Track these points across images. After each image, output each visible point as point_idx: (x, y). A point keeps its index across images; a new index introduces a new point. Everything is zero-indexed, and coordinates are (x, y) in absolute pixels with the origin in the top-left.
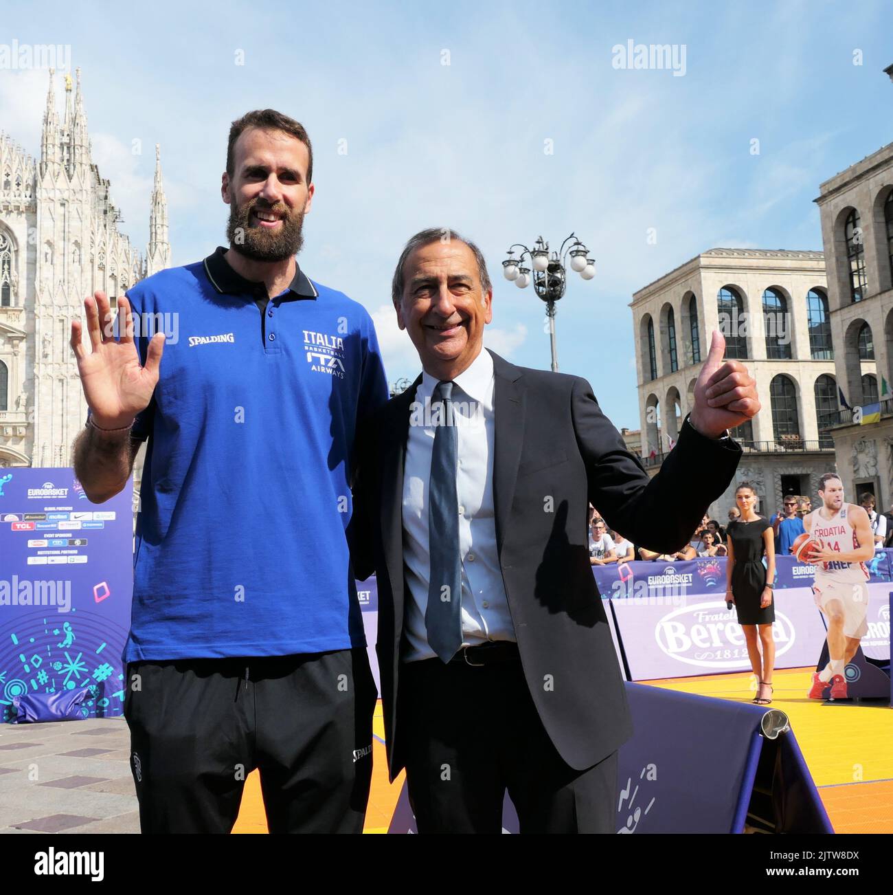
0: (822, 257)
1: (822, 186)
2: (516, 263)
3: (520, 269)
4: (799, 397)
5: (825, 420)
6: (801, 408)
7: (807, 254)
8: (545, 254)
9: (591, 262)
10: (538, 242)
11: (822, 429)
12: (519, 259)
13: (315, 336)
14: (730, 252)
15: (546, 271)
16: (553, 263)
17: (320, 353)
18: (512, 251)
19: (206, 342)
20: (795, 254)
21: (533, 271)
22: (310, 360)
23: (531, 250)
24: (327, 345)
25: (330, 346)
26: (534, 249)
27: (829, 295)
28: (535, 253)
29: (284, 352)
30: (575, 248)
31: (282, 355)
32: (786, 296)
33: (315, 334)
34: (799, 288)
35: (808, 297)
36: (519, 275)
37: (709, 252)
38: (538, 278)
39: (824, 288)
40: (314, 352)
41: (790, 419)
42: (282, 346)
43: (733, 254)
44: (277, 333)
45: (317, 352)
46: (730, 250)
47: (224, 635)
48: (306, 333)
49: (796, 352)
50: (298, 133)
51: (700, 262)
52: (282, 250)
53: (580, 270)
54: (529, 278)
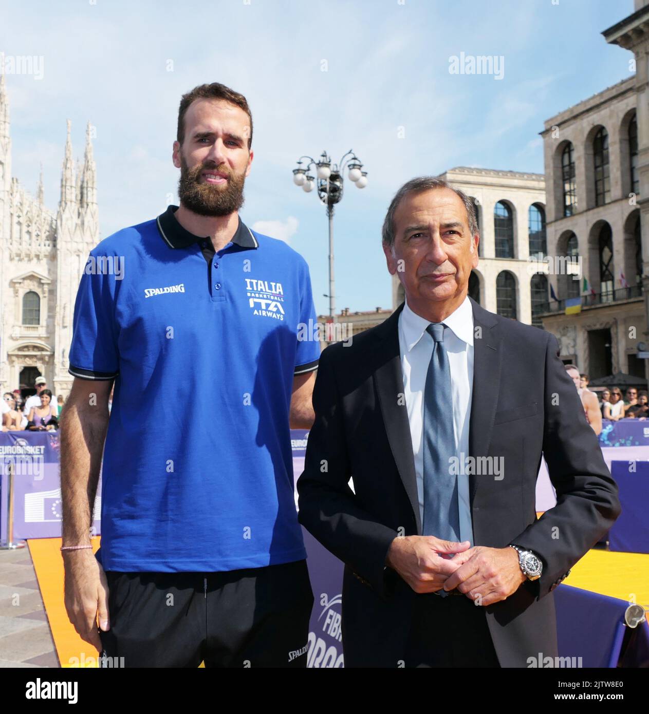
0: (542, 178)
1: (547, 122)
2: (304, 171)
3: (307, 177)
4: (518, 290)
5: (538, 309)
6: (519, 298)
7: (530, 176)
8: (328, 165)
9: (365, 174)
10: (323, 156)
11: (535, 316)
12: (306, 168)
13: (257, 283)
14: (470, 170)
15: (328, 180)
16: (333, 173)
17: (261, 298)
18: (301, 161)
19: (159, 293)
20: (522, 175)
21: (318, 179)
22: (252, 305)
23: (317, 162)
24: (267, 290)
25: (270, 291)
26: (320, 161)
27: (547, 210)
28: (320, 165)
29: (228, 300)
30: (352, 162)
31: (227, 302)
32: (512, 208)
33: (256, 281)
34: (523, 202)
35: (530, 211)
36: (306, 181)
37: (454, 169)
38: (322, 185)
39: (542, 204)
40: (256, 297)
41: (510, 307)
42: (227, 294)
43: (472, 172)
44: (223, 282)
45: (259, 298)
46: (470, 168)
47: (177, 552)
48: (248, 281)
49: (517, 253)
50: (241, 103)
51: (446, 177)
52: (227, 205)
53: (355, 180)
54: (314, 185)
